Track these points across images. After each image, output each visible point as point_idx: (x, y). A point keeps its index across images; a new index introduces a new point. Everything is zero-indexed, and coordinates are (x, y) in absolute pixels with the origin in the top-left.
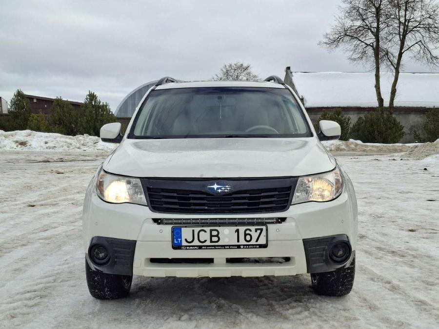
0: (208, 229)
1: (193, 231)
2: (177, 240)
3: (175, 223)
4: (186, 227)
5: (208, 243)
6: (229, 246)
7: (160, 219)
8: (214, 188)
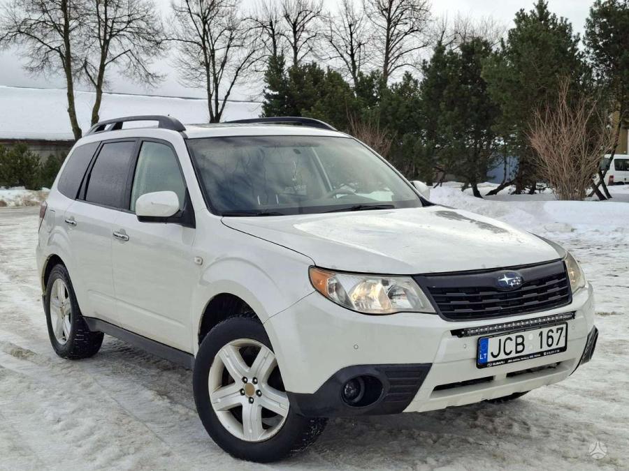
0: (513, 336)
1: (500, 340)
2: (483, 356)
3: (482, 333)
4: (493, 336)
5: (513, 355)
6: (533, 354)
7: (463, 330)
8: (505, 281)
